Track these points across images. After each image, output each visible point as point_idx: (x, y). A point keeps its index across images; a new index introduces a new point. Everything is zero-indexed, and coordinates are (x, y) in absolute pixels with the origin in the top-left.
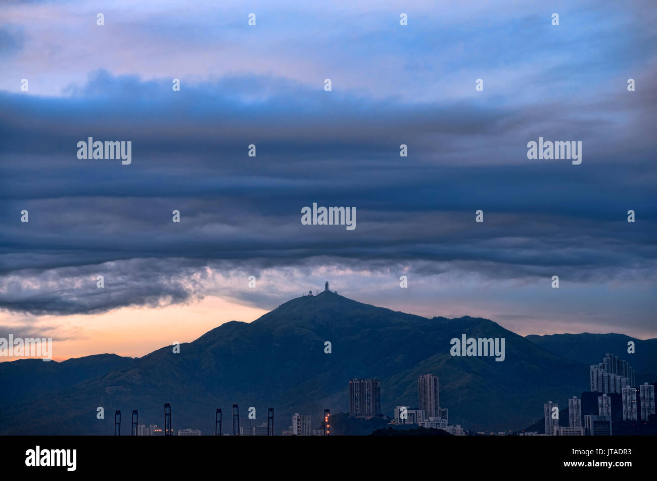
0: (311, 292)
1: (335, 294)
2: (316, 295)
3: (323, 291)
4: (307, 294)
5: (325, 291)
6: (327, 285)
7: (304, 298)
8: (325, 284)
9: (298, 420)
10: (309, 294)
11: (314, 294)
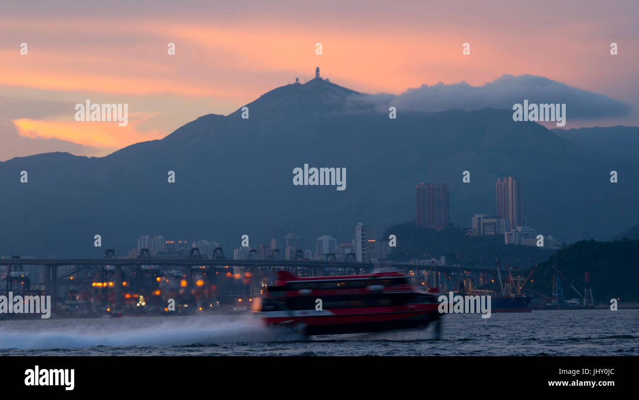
0: (297, 80)
1: (327, 82)
2: (304, 83)
3: (314, 78)
4: (293, 82)
5: (315, 78)
6: (318, 70)
7: (289, 87)
8: (315, 70)
9: (363, 231)
10: (295, 82)
11: (302, 82)
